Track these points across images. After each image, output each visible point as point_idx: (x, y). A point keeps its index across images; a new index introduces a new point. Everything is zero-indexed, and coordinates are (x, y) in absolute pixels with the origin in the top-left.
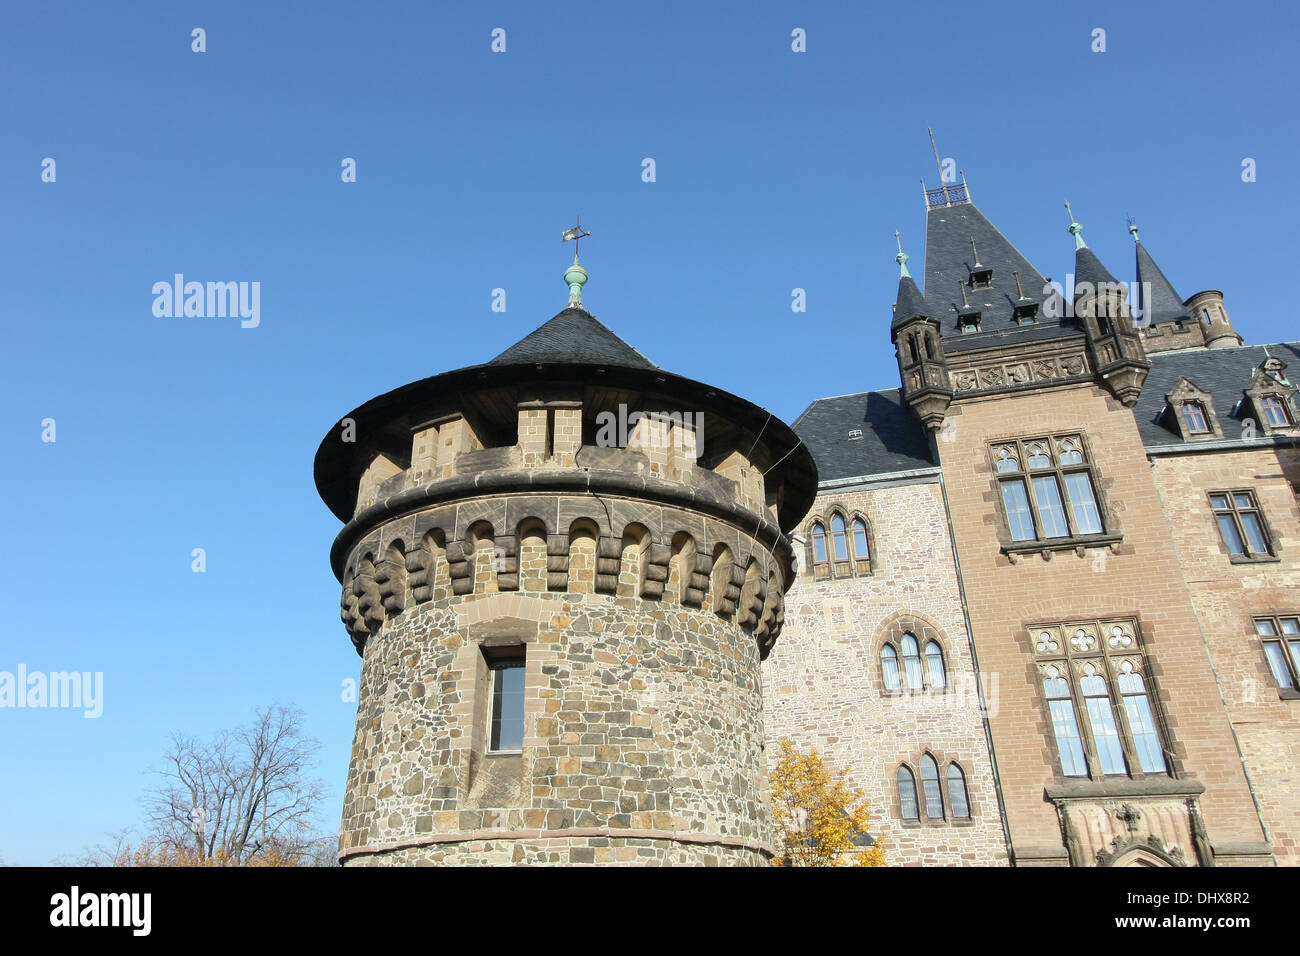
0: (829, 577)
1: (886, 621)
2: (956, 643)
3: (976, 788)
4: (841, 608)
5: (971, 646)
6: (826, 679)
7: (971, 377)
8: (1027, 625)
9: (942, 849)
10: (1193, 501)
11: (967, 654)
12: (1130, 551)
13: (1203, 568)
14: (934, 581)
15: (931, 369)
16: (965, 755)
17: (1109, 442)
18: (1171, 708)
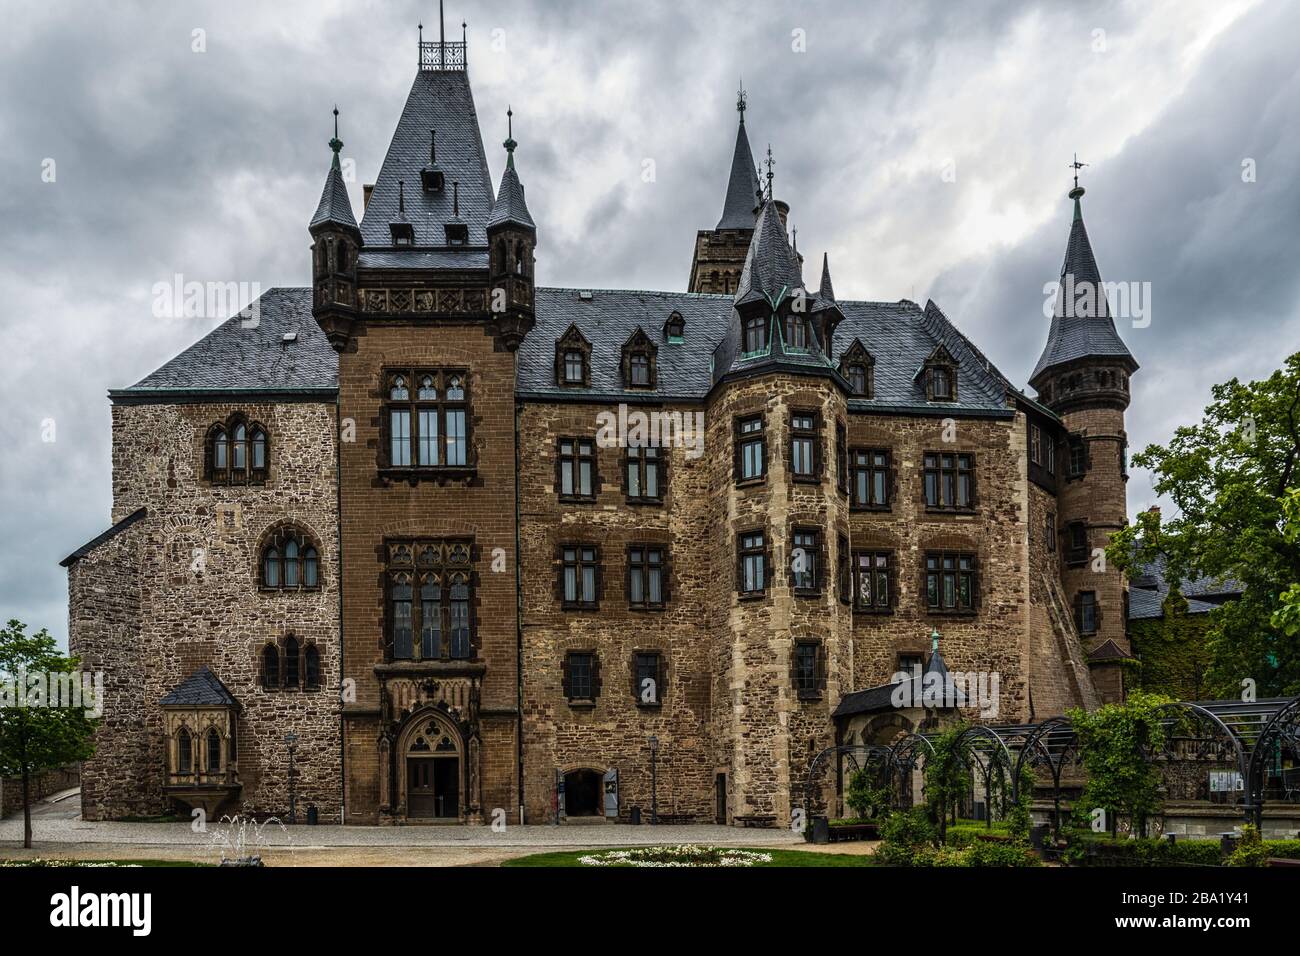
0: (226, 484)
1: (271, 528)
2: (329, 551)
3: (326, 665)
4: (232, 514)
5: (340, 553)
6: (214, 574)
7: (381, 297)
8: (386, 540)
9: (293, 708)
10: (545, 444)
11: (336, 560)
12: (481, 484)
13: (537, 503)
14: (318, 494)
15: (339, 284)
16: (321, 640)
17: (487, 383)
18: (481, 612)
